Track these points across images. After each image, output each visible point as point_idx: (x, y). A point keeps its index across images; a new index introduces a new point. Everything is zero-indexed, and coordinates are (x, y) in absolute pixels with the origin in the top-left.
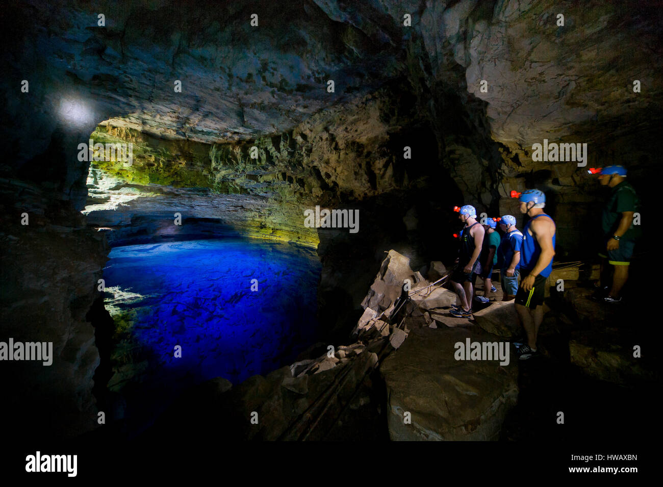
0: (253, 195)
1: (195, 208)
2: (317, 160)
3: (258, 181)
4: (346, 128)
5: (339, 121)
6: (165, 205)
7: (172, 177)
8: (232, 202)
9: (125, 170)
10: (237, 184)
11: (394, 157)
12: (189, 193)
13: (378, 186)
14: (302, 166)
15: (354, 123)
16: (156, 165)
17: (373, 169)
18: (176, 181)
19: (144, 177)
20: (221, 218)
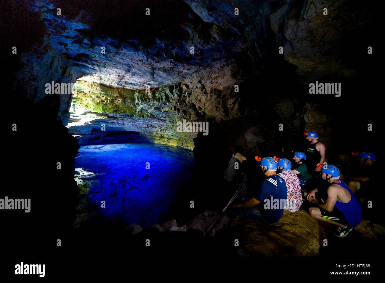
0: (157, 119)
1: (126, 126)
2: (194, 99)
3: (160, 111)
4: (211, 81)
5: (207, 77)
6: (109, 123)
7: (114, 108)
8: (146, 122)
9: (90, 104)
10: (149, 113)
11: (239, 98)
12: (123, 117)
13: (229, 115)
14: (185, 103)
15: (215, 78)
16: (106, 101)
17: (226, 104)
18: (116, 110)
19: (99, 108)
20: (139, 131)
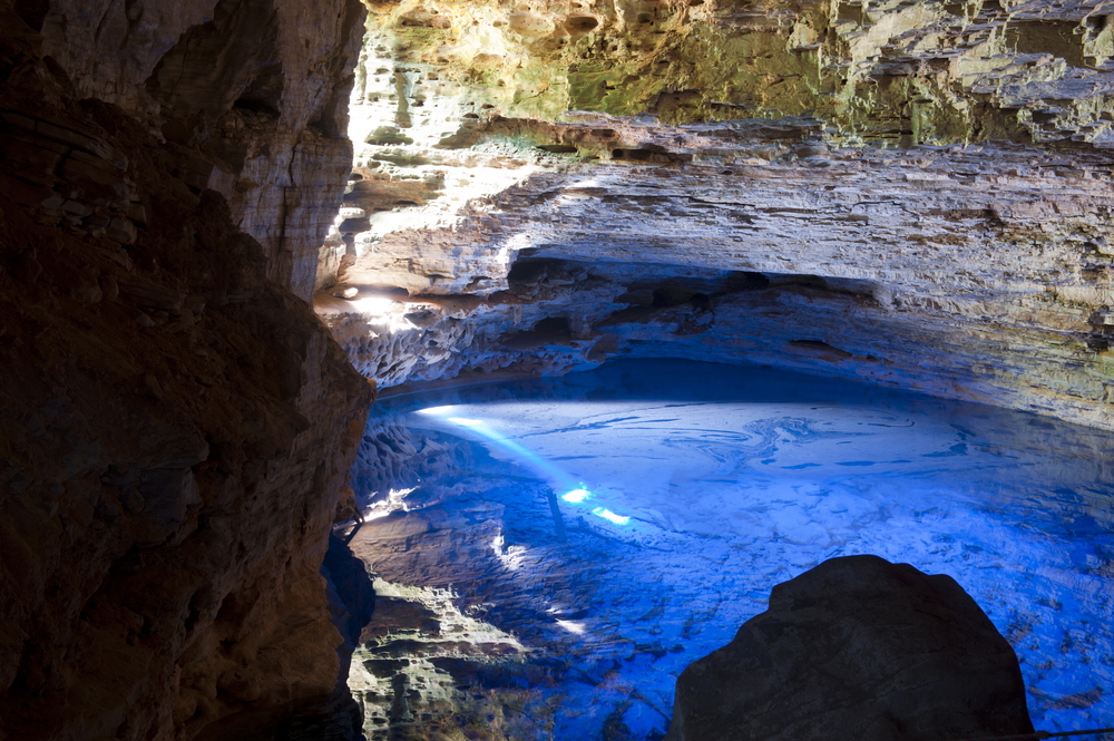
0: (1047, 146)
1: (758, 224)
3: (1077, 58)
6: (629, 208)
7: (656, 75)
8: (936, 188)
9: (495, 57)
10: (957, 87)
12: (725, 146)
16: (600, 21)
18: (671, 91)
19: (556, 84)
20: (873, 277)
